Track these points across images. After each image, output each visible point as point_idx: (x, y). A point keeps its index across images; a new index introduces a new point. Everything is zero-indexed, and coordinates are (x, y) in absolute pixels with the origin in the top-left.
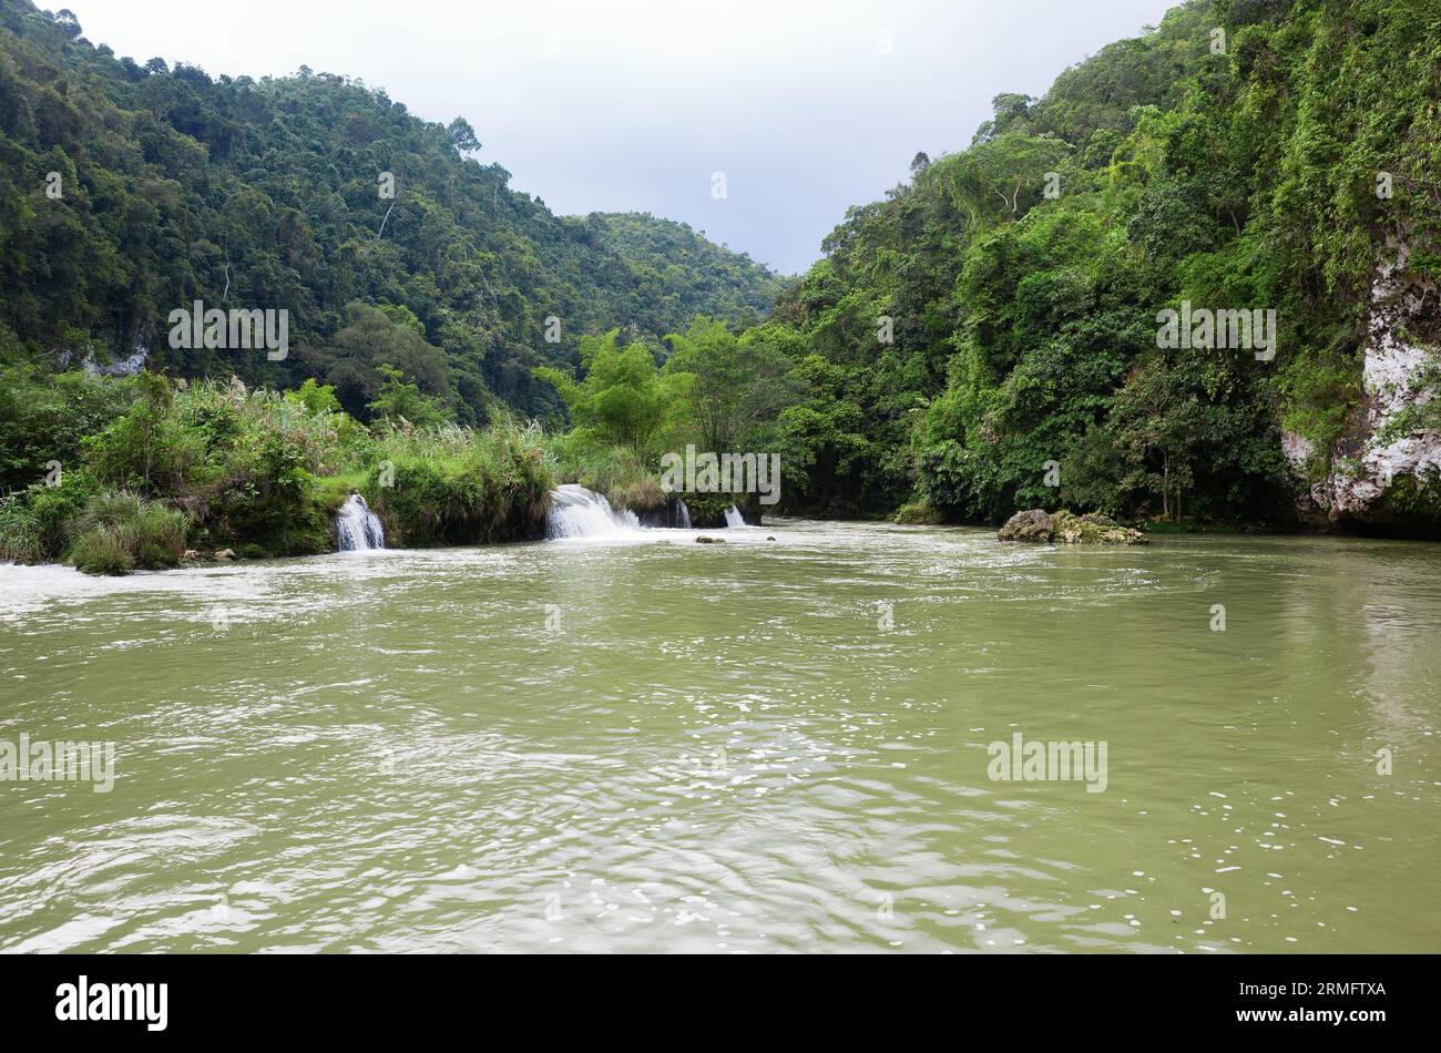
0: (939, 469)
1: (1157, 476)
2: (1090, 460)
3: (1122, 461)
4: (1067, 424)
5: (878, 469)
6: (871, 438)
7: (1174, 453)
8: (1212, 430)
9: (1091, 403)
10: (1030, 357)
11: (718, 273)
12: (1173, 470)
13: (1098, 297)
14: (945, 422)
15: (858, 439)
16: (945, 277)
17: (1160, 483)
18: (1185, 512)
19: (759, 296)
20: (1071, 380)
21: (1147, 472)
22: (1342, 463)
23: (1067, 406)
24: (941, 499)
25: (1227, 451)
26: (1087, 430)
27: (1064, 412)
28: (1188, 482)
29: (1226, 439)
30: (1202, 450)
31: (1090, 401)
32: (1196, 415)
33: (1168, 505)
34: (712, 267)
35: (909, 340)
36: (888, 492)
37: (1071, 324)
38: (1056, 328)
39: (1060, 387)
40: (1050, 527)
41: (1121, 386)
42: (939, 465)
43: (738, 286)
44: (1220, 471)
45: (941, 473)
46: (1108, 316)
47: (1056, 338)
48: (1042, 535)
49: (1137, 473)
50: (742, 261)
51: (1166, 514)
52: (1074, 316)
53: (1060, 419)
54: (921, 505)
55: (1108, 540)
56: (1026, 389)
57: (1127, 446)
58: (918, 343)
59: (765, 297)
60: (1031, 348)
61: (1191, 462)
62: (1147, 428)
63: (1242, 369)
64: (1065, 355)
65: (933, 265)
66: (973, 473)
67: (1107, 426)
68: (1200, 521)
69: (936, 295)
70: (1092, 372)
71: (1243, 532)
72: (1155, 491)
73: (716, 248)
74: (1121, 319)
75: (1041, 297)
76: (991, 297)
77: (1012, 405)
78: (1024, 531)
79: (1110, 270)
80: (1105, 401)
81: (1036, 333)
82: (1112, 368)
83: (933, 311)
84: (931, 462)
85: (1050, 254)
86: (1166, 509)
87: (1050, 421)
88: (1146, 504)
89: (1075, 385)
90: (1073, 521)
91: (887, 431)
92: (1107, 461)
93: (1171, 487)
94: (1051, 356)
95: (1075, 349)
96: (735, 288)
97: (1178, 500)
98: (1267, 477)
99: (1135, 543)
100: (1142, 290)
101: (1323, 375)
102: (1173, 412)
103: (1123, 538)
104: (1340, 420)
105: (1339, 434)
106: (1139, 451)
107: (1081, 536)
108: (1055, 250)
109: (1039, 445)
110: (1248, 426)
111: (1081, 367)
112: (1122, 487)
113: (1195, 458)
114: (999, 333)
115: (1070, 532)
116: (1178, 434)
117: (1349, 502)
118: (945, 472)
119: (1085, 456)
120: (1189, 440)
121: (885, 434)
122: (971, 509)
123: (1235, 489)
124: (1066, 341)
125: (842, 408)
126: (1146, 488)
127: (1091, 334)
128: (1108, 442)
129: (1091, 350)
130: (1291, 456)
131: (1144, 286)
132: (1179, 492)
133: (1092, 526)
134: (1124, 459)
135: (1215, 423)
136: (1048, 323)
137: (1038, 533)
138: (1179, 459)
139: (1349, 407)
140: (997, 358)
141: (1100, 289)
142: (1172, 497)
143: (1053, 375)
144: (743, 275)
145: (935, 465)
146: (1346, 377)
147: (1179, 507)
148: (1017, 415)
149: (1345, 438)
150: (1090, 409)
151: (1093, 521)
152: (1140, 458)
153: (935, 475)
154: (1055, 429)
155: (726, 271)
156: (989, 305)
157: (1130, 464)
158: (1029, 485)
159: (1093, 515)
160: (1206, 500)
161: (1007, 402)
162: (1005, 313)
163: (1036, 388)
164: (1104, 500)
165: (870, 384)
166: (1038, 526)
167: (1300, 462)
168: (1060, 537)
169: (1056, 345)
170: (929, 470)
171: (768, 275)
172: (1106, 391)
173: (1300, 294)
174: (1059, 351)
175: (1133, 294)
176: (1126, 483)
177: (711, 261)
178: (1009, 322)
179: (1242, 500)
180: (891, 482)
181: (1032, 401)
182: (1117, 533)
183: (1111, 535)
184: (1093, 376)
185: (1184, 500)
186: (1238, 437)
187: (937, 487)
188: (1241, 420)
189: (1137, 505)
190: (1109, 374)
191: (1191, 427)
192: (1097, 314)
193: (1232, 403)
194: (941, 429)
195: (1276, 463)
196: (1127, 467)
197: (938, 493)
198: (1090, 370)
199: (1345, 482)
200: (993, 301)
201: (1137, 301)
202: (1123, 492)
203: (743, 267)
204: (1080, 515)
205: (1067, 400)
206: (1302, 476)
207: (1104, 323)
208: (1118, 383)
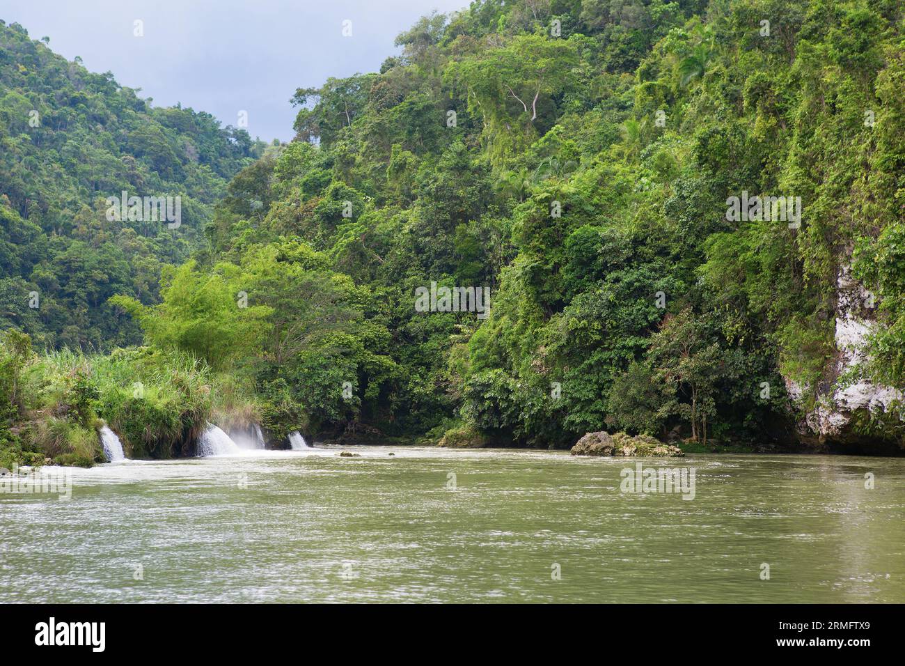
0: (487, 395)
1: (687, 406)
2: (632, 391)
3: (658, 393)
4: (611, 359)
5: (406, 392)
6: (397, 359)
7: (700, 387)
8: (731, 370)
9: (631, 344)
10: (577, 299)
11: (74, 102)
12: (700, 401)
13: (635, 248)
14: (488, 350)
15: (387, 361)
16: (474, 199)
17: (689, 411)
18: (710, 435)
19: (134, 139)
20: (615, 323)
21: (680, 402)
22: (822, 400)
23: (610, 344)
24: (487, 423)
25: (742, 386)
26: (630, 366)
27: (608, 349)
28: (712, 411)
29: (741, 377)
30: (723, 385)
31: (631, 342)
32: (717, 358)
33: (696, 429)
34: (65, 94)
35: (437, 262)
36: (416, 416)
37: (613, 275)
38: (600, 276)
39: (604, 327)
40: (612, 445)
41: (658, 331)
42: (487, 392)
43: (103, 122)
44: (737, 403)
45: (487, 399)
46: (644, 269)
47: (601, 285)
48: (606, 450)
49: (671, 403)
50: (103, 84)
51: (694, 437)
52: (617, 267)
53: (605, 355)
54: (463, 429)
55: (656, 454)
56: (576, 329)
57: (663, 381)
58: (448, 266)
59: (142, 141)
60: (578, 292)
61: (714, 395)
62: (679, 367)
63: (754, 322)
64: (609, 301)
65: (459, 185)
66: (524, 401)
67: (645, 363)
68: (722, 443)
69: (466, 218)
70: (632, 317)
71: (756, 452)
72: (686, 418)
73: (65, 64)
74: (654, 270)
75: (588, 248)
76: (541, 243)
77: (563, 342)
78: (593, 447)
79: (646, 226)
80: (643, 342)
81: (581, 277)
82: (648, 313)
83: (464, 235)
84: (479, 389)
85: (591, 204)
86: (694, 434)
87: (595, 357)
88: (677, 428)
89: (617, 327)
90: (629, 440)
91: (413, 353)
92: (646, 392)
93: (698, 414)
94: (596, 300)
95: (618, 296)
96: (99, 126)
97: (704, 425)
98: (773, 408)
99: (675, 456)
100: (674, 245)
101: (807, 336)
102: (700, 354)
103: (666, 452)
104: (820, 368)
105: (819, 379)
106: (673, 386)
107: (635, 451)
108: (595, 200)
109: (586, 377)
110: (758, 367)
111: (623, 312)
112: (659, 414)
113: (717, 391)
114: (547, 275)
115: (627, 449)
116: (704, 372)
117: (829, 428)
118: (493, 399)
119: (628, 388)
120: (713, 377)
121: (411, 356)
122: (517, 433)
123: (749, 417)
124: (610, 289)
125: (371, 330)
126: (678, 415)
127: (630, 284)
128: (648, 377)
129: (630, 297)
130: (792, 391)
131: (675, 241)
132: (704, 419)
133: (643, 444)
134: (661, 391)
135: (733, 363)
136: (593, 270)
137: (604, 449)
138: (704, 392)
139: (826, 359)
140: (545, 296)
141: (637, 242)
142: (699, 423)
143: (599, 317)
144: (109, 106)
145: (482, 391)
146: (824, 337)
147: (705, 431)
148: (565, 351)
149: (824, 382)
150: (630, 348)
151: (643, 440)
152: (674, 391)
153: (482, 400)
154: (600, 363)
155: (84, 100)
156: (540, 250)
157: (664, 395)
158: (578, 412)
159: (642, 436)
160: (726, 426)
161: (558, 339)
162: (554, 257)
163: (584, 329)
164: (644, 425)
165: (398, 304)
166: (604, 444)
167: (798, 396)
168: (620, 452)
169: (601, 291)
170: (477, 396)
171: (140, 106)
172: (643, 333)
173: (792, 275)
174: (604, 297)
175: (665, 248)
176: (663, 411)
177: (60, 85)
178: (557, 267)
179: (755, 426)
180: (418, 407)
181: (581, 339)
182: (663, 449)
183: (658, 450)
184: (633, 320)
185: (709, 425)
186: (751, 375)
187: (484, 412)
188: (753, 362)
189: (669, 430)
190: (646, 318)
191: (714, 367)
192: (635, 264)
193: (747, 348)
194: (484, 357)
195: (780, 397)
196: (662, 398)
197: (485, 417)
198: (630, 315)
199: (827, 413)
200: (543, 247)
201: (668, 254)
202: (660, 419)
203: (106, 93)
204: (633, 436)
205: (611, 339)
206: (800, 407)
207: (642, 274)
208: (654, 327)
